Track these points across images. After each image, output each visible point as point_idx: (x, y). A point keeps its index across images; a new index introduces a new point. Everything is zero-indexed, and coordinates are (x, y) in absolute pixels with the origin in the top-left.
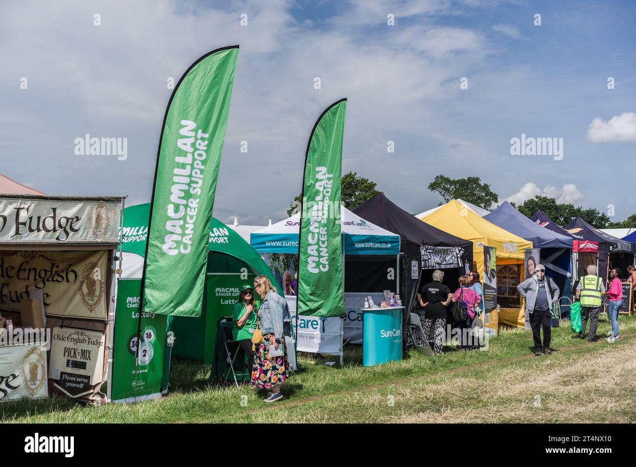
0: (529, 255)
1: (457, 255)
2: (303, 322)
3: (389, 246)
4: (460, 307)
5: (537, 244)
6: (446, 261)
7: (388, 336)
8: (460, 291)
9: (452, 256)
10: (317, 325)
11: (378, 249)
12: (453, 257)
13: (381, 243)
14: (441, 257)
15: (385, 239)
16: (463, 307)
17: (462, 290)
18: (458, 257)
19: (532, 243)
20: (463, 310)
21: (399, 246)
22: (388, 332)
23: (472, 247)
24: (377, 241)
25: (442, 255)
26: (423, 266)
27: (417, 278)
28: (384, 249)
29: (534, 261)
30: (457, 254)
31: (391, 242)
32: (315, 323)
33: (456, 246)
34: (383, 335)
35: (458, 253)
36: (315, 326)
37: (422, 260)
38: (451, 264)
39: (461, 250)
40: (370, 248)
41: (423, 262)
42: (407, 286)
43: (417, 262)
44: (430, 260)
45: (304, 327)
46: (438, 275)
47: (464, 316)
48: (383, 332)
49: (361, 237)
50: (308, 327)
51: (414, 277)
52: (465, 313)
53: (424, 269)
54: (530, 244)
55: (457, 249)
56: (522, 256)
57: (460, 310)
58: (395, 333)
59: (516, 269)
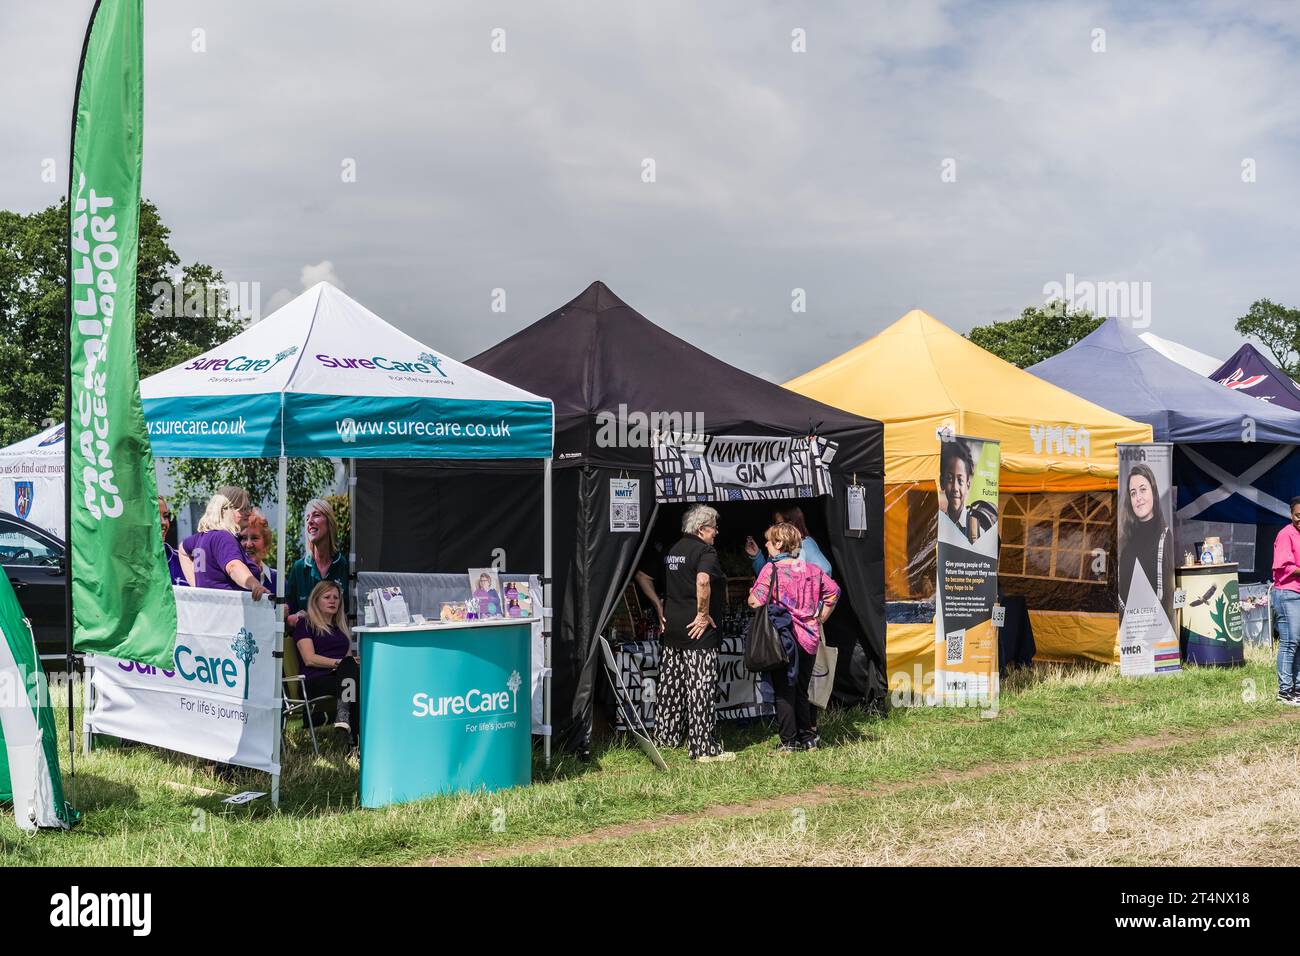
0: (1133, 464)
1: (813, 462)
2: (202, 664)
3: (504, 430)
4: (772, 623)
5: (1167, 432)
6: (763, 478)
7: (443, 711)
8: (770, 571)
9: (792, 464)
10: (234, 673)
11: (450, 440)
12: (798, 467)
13: (463, 422)
14: (743, 466)
15: (486, 411)
16: (781, 623)
17: (775, 569)
18: (814, 467)
19: (1150, 427)
20: (780, 631)
21: (550, 431)
22: (444, 702)
23: (881, 436)
24: (445, 417)
25: (749, 461)
26: (659, 493)
27: (638, 530)
28: (476, 441)
29: (1150, 477)
30: (813, 458)
31: (511, 421)
32: (229, 668)
33: (811, 433)
34: (421, 710)
35: (816, 452)
36: (230, 678)
37: (657, 474)
38: (786, 486)
39: (828, 445)
40: (412, 438)
41: (660, 483)
42: (591, 553)
43: (637, 481)
44: (689, 477)
45: (209, 678)
46: (700, 522)
47: (784, 649)
48: (420, 700)
49: (370, 402)
50: (216, 682)
51: (618, 525)
52: (786, 641)
53: (663, 501)
54: (1144, 433)
55: (814, 444)
56: (1110, 465)
57: (772, 632)
58: (475, 701)
59: (1107, 502)
